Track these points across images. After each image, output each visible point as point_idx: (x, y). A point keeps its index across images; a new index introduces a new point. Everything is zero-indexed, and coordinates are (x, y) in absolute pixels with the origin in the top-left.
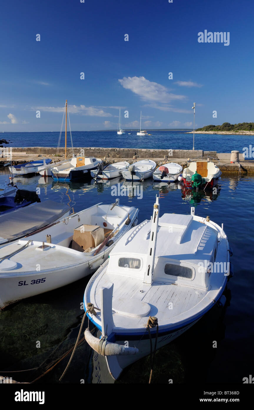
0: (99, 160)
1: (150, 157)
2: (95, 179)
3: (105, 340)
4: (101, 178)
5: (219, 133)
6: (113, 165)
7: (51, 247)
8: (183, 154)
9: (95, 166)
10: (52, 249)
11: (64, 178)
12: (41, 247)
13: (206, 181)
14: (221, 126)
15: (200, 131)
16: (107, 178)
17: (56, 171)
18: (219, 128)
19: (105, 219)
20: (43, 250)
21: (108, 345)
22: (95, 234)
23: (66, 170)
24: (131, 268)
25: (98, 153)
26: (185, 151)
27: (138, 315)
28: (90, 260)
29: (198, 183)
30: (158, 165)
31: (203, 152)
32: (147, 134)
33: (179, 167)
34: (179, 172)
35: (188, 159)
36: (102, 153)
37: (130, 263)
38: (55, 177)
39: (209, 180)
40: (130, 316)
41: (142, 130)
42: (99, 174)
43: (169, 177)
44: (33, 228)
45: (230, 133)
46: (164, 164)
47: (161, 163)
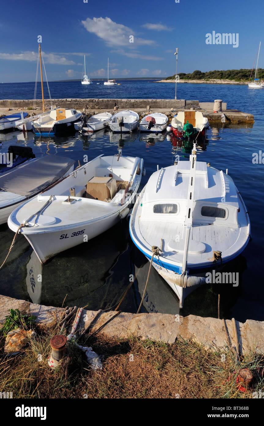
0: (79, 112)
1: (131, 108)
2: (81, 132)
3: (185, 274)
4: (86, 131)
5: (189, 82)
6: (95, 117)
7: (76, 200)
8: (165, 104)
9: (77, 119)
10: (78, 202)
11: (48, 132)
12: (66, 201)
13: (198, 131)
14: (192, 74)
15: (170, 79)
16: (92, 130)
17: (37, 124)
18: (190, 76)
19: (111, 170)
20: (71, 204)
21: (189, 278)
22: (110, 186)
23: (47, 123)
24: (165, 213)
25: (75, 104)
26: (167, 100)
27: (198, 252)
28: (120, 210)
29: (189, 133)
30: (141, 115)
31: (185, 101)
32: (116, 83)
33: (165, 117)
34: (166, 122)
35: (172, 109)
36: (80, 104)
37: (164, 209)
38: (37, 132)
39: (200, 130)
40: (192, 253)
41: (110, 79)
42: (83, 126)
43: (156, 127)
44: (46, 183)
45: (200, 82)
46: (147, 115)
47: (144, 114)
